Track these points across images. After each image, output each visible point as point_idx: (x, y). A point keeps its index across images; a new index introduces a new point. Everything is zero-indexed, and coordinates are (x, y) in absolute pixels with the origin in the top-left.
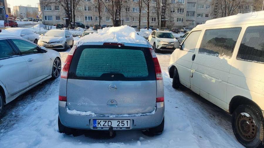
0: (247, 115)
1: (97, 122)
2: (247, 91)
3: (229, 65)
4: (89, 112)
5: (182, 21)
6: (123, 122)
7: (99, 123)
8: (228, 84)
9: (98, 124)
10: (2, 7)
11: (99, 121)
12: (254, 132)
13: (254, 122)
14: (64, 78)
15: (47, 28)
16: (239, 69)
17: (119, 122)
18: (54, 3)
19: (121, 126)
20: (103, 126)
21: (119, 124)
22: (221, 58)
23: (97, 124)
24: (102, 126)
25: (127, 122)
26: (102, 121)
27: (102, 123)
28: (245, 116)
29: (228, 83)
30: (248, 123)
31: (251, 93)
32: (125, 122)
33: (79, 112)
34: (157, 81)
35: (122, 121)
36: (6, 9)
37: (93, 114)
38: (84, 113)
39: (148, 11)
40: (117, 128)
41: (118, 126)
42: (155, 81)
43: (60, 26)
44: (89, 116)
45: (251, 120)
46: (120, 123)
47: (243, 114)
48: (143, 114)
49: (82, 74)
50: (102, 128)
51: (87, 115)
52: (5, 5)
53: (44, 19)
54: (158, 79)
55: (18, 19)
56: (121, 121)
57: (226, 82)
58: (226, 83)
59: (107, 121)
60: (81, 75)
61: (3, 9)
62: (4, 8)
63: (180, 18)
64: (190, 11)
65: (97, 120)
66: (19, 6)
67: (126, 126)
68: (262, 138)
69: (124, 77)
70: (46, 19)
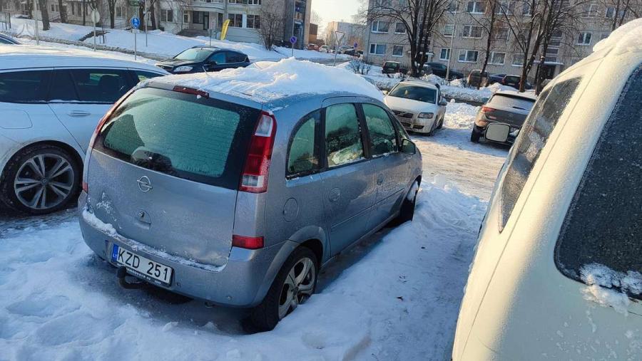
1: (118, 252)
4: (108, 224)
6: (158, 268)
7: (121, 255)
10: (300, 23)
11: (122, 249)
15: (360, 70)
17: (151, 265)
18: (386, 15)
19: (153, 276)
21: (151, 269)
23: (118, 255)
24: (124, 263)
25: (166, 270)
26: (126, 251)
27: (126, 256)
32: (162, 269)
33: (96, 221)
34: (239, 192)
35: (157, 266)
36: (306, 27)
37: (113, 231)
38: (101, 226)
40: (147, 276)
41: (149, 272)
42: (234, 192)
43: (392, 68)
44: (105, 232)
46: (152, 267)
48: (197, 264)
51: (102, 231)
52: (306, 18)
53: (368, 51)
54: (245, 190)
55: (323, 47)
56: (155, 264)
59: (134, 254)
61: (301, 27)
62: (303, 24)
65: (119, 246)
66: (338, 23)
67: (161, 278)
70: (372, 51)
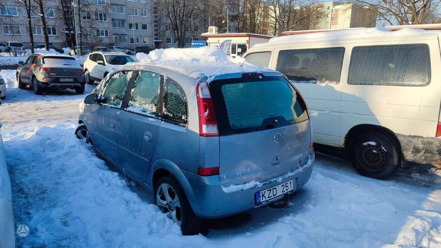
0: (373, 143)
1: (261, 195)
2: (372, 117)
3: (339, 92)
4: (253, 181)
5: (107, 35)
6: (286, 185)
7: (264, 195)
8: (341, 114)
9: (263, 197)
11: (263, 192)
12: (385, 159)
13: (383, 148)
14: (214, 136)
16: (356, 95)
17: (283, 187)
19: (286, 192)
20: (269, 197)
21: (284, 189)
22: (323, 85)
23: (261, 198)
24: (267, 199)
25: (291, 183)
26: (267, 190)
27: (267, 194)
28: (369, 145)
29: (340, 112)
30: (376, 152)
31: (378, 118)
32: (289, 184)
33: (240, 187)
37: (258, 183)
38: (247, 186)
39: (42, 15)
40: (282, 195)
41: (283, 192)
44: (255, 187)
45: (379, 147)
47: (365, 144)
49: (239, 125)
50: (267, 201)
51: (251, 188)
56: (284, 184)
57: (338, 112)
58: (338, 114)
59: (272, 189)
60: (237, 126)
63: (102, 29)
64: (117, 18)
65: (261, 192)
67: (290, 189)
68: (397, 162)
69: (285, 120)
